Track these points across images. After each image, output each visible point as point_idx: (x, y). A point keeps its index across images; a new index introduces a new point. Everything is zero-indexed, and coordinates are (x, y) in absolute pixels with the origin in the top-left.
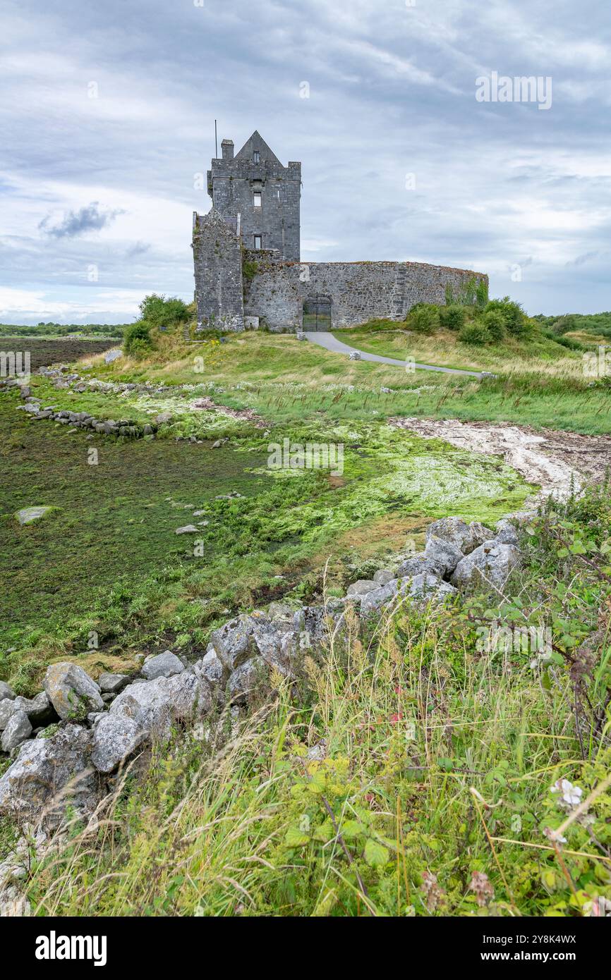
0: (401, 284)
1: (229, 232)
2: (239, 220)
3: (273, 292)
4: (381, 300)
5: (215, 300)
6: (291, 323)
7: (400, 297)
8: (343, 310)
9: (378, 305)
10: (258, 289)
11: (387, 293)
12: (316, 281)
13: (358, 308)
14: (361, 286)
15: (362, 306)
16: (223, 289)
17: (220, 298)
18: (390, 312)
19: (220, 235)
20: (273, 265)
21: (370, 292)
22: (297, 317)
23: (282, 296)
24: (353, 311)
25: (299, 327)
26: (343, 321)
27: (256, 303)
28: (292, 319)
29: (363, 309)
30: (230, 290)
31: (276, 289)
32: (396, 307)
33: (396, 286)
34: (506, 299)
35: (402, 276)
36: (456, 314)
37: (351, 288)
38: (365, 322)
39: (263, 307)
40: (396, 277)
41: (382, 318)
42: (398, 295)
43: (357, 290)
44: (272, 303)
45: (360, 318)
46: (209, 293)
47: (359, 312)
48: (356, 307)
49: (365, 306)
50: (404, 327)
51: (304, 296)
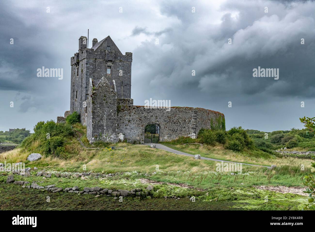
0: (195, 119)
1: (111, 90)
2: (115, 83)
3: (129, 121)
4: (185, 127)
5: (102, 125)
6: (138, 138)
7: (195, 126)
8: (166, 132)
9: (184, 129)
10: (121, 119)
11: (188, 123)
12: (152, 116)
13: (173, 131)
14: (175, 119)
15: (176, 130)
16: (107, 119)
17: (105, 124)
18: (190, 133)
19: (107, 91)
20: (130, 107)
21: (180, 123)
22: (141, 135)
23: (134, 124)
24: (171, 132)
25: (143, 141)
26: (166, 138)
27: (120, 127)
28: (139, 136)
29: (176, 131)
30: (111, 120)
31: (131, 119)
32: (193, 131)
33: (193, 120)
34: (240, 128)
35: (195, 115)
36: (222, 135)
37: (170, 120)
38: (177, 138)
39: (123, 129)
40: (193, 115)
41: (186, 136)
42: (194, 124)
43: (173, 121)
44: (128, 127)
45: (174, 136)
46: (99, 121)
47: (174, 133)
48: (172, 130)
49: (177, 130)
50: (199, 141)
51: (145, 124)
